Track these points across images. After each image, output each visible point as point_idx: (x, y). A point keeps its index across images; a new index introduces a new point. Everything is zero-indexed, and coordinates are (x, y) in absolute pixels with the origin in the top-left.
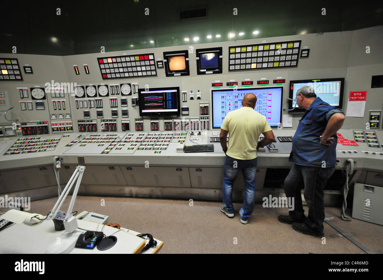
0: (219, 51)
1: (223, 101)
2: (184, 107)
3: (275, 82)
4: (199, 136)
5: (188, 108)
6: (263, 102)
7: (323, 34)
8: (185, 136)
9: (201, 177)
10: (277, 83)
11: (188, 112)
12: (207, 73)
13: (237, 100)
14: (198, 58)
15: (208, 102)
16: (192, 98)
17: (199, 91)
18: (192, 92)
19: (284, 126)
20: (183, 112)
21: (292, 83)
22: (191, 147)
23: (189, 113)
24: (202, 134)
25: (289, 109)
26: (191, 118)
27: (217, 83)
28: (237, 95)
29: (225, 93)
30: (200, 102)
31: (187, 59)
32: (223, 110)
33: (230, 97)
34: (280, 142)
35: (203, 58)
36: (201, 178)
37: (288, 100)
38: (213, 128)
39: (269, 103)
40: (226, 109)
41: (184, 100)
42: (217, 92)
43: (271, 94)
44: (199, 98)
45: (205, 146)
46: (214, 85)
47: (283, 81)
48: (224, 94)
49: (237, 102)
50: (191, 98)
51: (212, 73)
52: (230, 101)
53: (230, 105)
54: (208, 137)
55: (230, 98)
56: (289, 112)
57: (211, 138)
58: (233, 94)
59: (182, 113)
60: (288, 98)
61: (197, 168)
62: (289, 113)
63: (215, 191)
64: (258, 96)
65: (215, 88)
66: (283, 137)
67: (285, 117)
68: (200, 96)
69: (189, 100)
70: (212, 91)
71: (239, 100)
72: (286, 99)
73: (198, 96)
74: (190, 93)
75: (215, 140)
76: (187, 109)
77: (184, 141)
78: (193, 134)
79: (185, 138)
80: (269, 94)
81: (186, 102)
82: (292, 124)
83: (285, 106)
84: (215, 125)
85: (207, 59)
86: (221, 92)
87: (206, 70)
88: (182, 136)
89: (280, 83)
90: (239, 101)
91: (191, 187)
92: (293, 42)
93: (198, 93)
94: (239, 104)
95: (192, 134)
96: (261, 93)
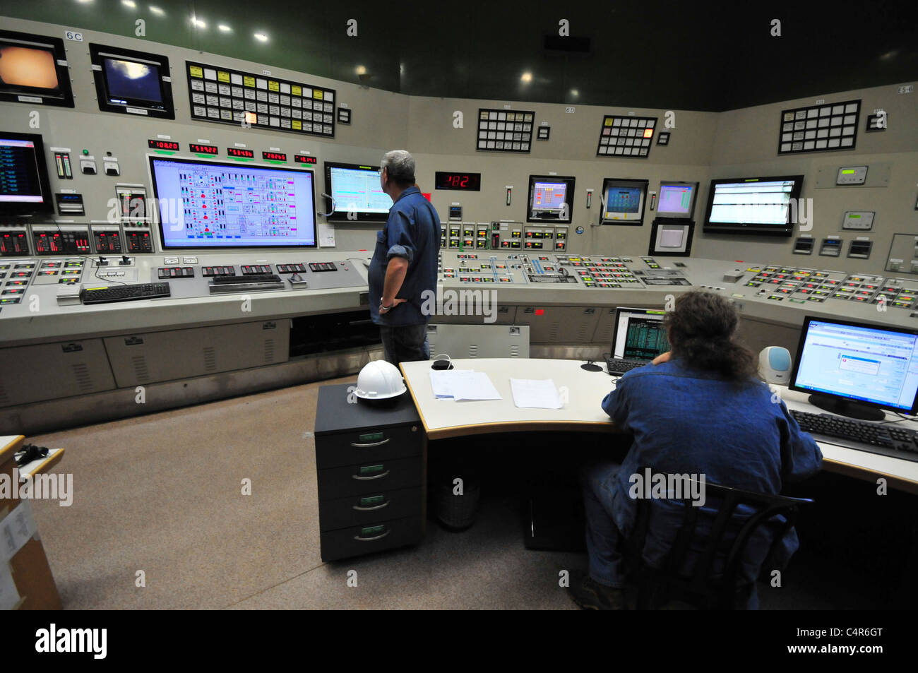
0: (159, 64)
1: (185, 185)
2: (63, 191)
3: (298, 159)
4: (125, 267)
5: (80, 196)
6: (278, 196)
7: (368, 89)
8: (79, 269)
9: (143, 357)
10: (302, 162)
11: (80, 207)
12: (129, 110)
13: (219, 187)
14: (98, 68)
15: (142, 185)
16: (88, 171)
17: (109, 154)
18: (87, 154)
19: (321, 246)
20: (63, 206)
21: (328, 166)
22: (103, 290)
23: (83, 209)
24: (132, 263)
25: (327, 213)
26: (93, 221)
27: (164, 142)
28: (220, 175)
29: (188, 169)
30: (118, 184)
31: (61, 63)
32: (187, 208)
33: (201, 178)
34: (314, 271)
35: (112, 70)
36: (143, 360)
37: (324, 196)
38: (164, 247)
39: (291, 200)
40: (195, 204)
41: (62, 173)
42: (166, 163)
43: (292, 183)
44: (112, 172)
45: (145, 287)
46: (153, 144)
47: (312, 160)
48: (186, 169)
49: (221, 193)
50: (85, 168)
51: (146, 114)
52: (202, 187)
53: (203, 196)
54: (152, 269)
55: (201, 180)
56: (329, 219)
57: (159, 269)
58: (210, 174)
59: (59, 209)
60: (324, 194)
61: (128, 338)
62: (327, 222)
63: (185, 385)
64: (267, 183)
65: (159, 153)
66: (317, 264)
67: (323, 228)
68: (115, 167)
69: (78, 174)
70: (152, 159)
71: (224, 188)
72: (320, 196)
73: (108, 166)
74: (82, 157)
75: (173, 273)
76: (77, 199)
77: (77, 280)
78: (106, 263)
79: (79, 272)
80: (289, 183)
81: (71, 178)
82: (334, 242)
83: (321, 209)
84: (168, 242)
85: (127, 76)
86: (177, 164)
87: (127, 104)
88: (66, 269)
89: (306, 162)
90: (225, 190)
91: (117, 388)
92: (324, 90)
93: (106, 158)
94: (225, 198)
95: (101, 261)
96: (272, 178)
